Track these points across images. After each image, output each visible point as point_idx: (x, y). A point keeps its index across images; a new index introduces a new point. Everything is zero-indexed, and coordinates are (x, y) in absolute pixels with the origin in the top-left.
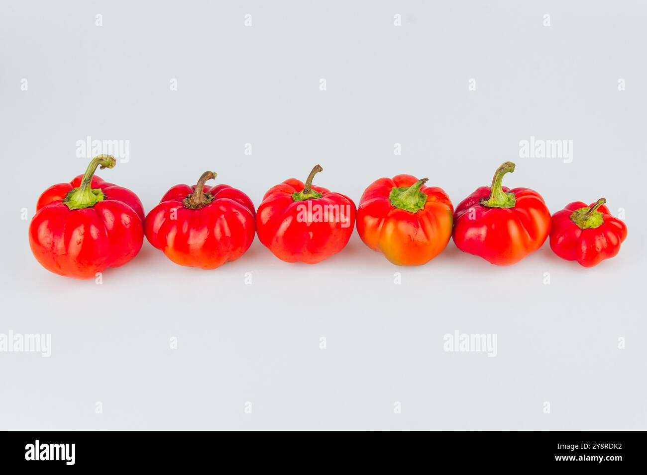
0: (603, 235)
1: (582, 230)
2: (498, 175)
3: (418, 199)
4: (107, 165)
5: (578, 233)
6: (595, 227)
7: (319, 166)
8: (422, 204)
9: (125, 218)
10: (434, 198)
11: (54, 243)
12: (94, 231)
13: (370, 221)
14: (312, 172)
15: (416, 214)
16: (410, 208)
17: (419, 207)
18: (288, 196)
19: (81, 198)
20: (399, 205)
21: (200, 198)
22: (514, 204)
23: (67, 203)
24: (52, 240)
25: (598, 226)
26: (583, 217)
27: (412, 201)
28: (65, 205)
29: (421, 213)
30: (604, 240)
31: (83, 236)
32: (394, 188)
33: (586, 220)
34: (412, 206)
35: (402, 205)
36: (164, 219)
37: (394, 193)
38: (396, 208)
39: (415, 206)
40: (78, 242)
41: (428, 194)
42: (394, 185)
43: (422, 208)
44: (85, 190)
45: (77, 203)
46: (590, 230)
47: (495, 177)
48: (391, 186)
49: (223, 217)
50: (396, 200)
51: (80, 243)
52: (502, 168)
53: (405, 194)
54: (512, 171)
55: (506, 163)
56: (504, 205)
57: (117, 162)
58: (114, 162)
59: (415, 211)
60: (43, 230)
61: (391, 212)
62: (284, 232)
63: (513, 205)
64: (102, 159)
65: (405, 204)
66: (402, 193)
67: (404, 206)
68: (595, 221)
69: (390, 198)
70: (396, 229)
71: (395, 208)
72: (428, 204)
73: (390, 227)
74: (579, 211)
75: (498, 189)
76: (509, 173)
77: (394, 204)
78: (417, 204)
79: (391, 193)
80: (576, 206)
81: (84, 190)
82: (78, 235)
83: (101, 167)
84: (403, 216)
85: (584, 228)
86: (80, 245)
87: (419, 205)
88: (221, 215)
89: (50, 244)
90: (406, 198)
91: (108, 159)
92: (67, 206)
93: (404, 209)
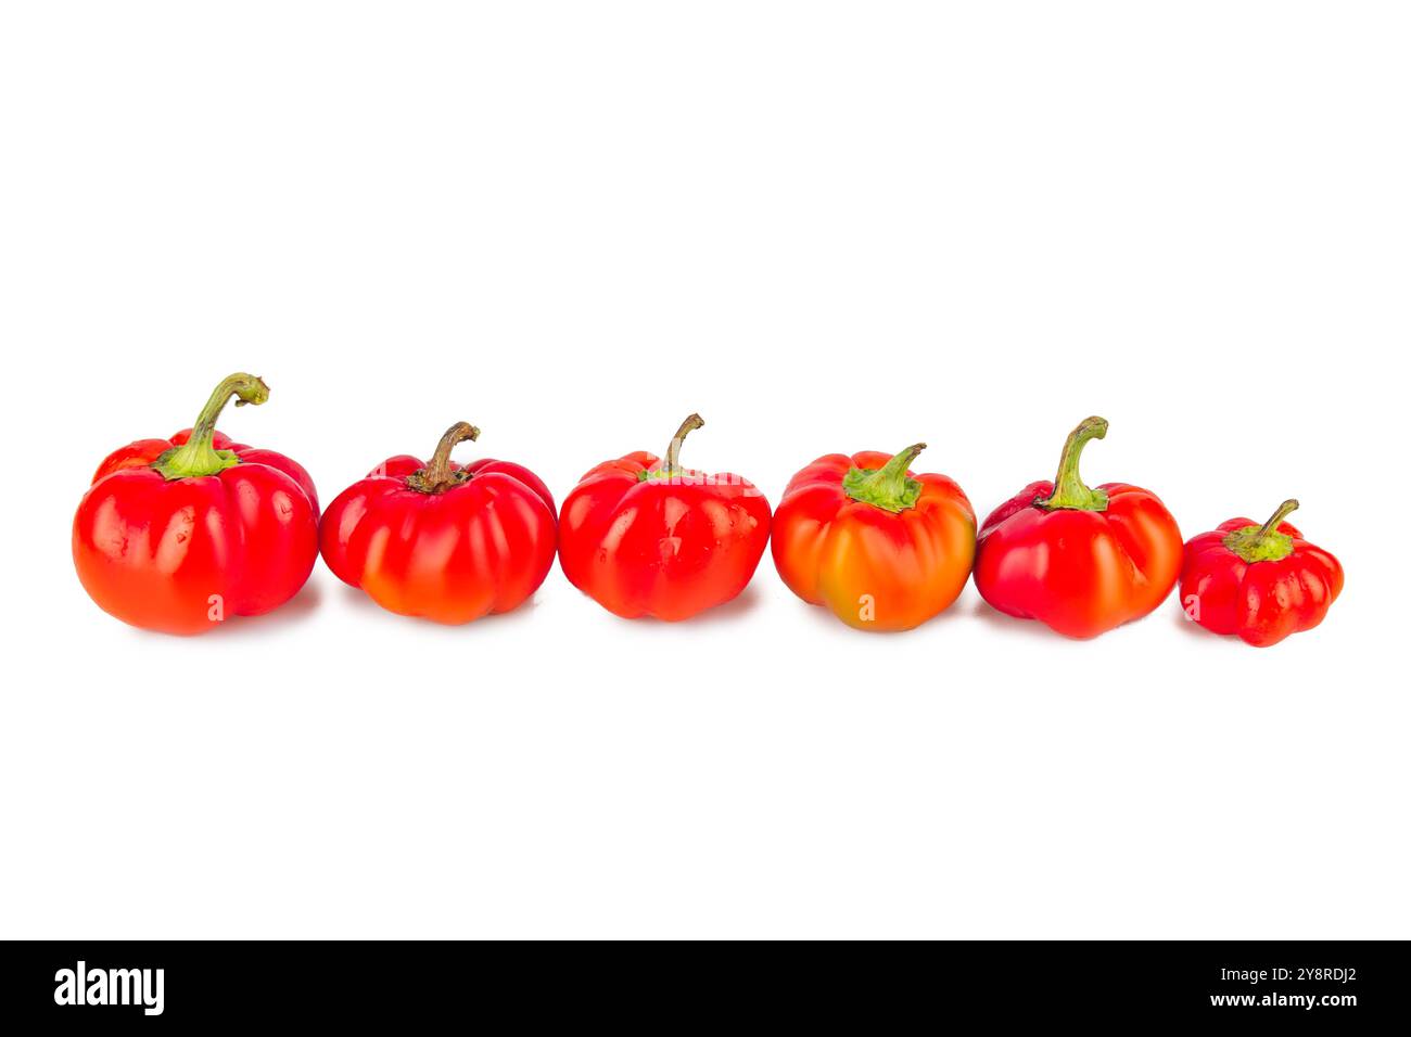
0: (1292, 574)
1: (1249, 565)
2: (1073, 442)
3: (902, 489)
4: (250, 395)
5: (1241, 572)
6: (1275, 560)
7: (697, 416)
8: (912, 499)
9: (282, 502)
11: (126, 541)
12: (214, 521)
13: (803, 527)
14: (684, 425)
15: (899, 515)
16: (885, 504)
18: (630, 476)
19: (192, 458)
20: (864, 496)
21: (442, 474)
22: (1106, 505)
23: (161, 469)
24: (123, 535)
25: (1281, 558)
26: (1251, 540)
27: (892, 491)
28: (155, 471)
29: (908, 513)
30: (1295, 586)
31: (193, 524)
32: (854, 469)
33: (1257, 545)
34: (891, 501)
35: (869, 497)
36: (364, 511)
37: (854, 477)
38: (857, 501)
39: (895, 500)
40: (181, 537)
41: (923, 484)
42: (855, 464)
43: (912, 505)
44: (201, 443)
45: (180, 468)
46: (1265, 564)
47: (1066, 447)
48: (848, 467)
49: (490, 506)
50: (856, 488)
51: (184, 538)
52: (1080, 428)
53: (874, 477)
54: (1101, 436)
55: (1090, 419)
56: (1084, 506)
57: (270, 393)
58: (264, 391)
59: (897, 509)
60: (106, 514)
61: (845, 510)
62: (619, 538)
63: (1104, 507)
64: (241, 382)
65: (875, 495)
66: (868, 476)
67: (874, 499)
68: (1276, 549)
69: (844, 484)
70: (858, 543)
71: (854, 501)
72: (924, 499)
73: (844, 539)
74: (1243, 532)
75: (1071, 474)
76: (1094, 440)
77: (854, 494)
78: (901, 498)
79: (846, 477)
80: (1236, 525)
81: (198, 442)
82: (180, 526)
83: (237, 402)
84: (871, 517)
85: (1253, 560)
86: (185, 543)
87: (905, 499)
88: (487, 503)
89: (118, 543)
90: (878, 483)
91: (255, 382)
92: (159, 473)
93: (875, 504)
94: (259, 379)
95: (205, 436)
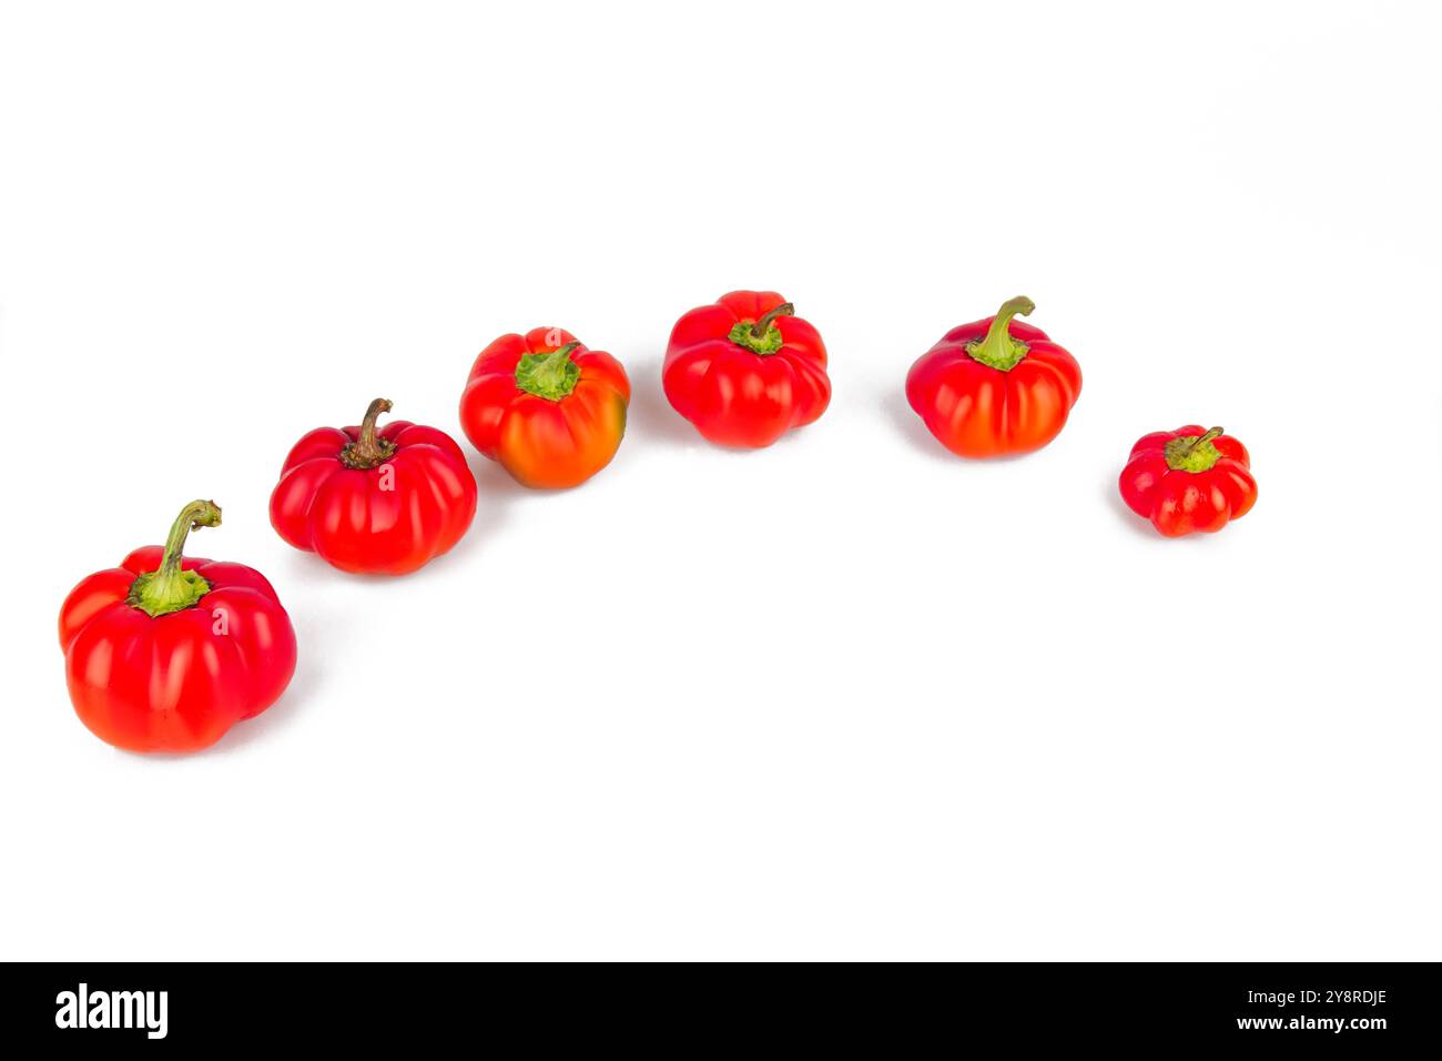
1: (1172, 471)
3: (563, 375)
6: (1191, 471)
8: (570, 383)
10: (591, 374)
15: (559, 403)
16: (548, 393)
17: (565, 391)
20: (531, 387)
27: (554, 380)
28: (137, 609)
29: (567, 401)
32: (525, 356)
34: (553, 390)
35: (535, 387)
37: (525, 365)
38: (525, 392)
39: (557, 388)
41: (582, 367)
42: (526, 346)
43: (570, 392)
44: (174, 575)
48: (523, 351)
50: (526, 378)
53: (543, 366)
58: (217, 514)
59: (556, 399)
61: (516, 401)
65: (541, 386)
66: (538, 364)
67: (540, 388)
69: (516, 374)
70: (525, 432)
72: (583, 383)
77: (522, 385)
78: (562, 384)
79: (519, 365)
81: (170, 575)
84: (537, 407)
87: (565, 385)
90: (543, 375)
91: (209, 506)
92: (142, 610)
93: (539, 395)
94: (211, 502)
95: (175, 567)
